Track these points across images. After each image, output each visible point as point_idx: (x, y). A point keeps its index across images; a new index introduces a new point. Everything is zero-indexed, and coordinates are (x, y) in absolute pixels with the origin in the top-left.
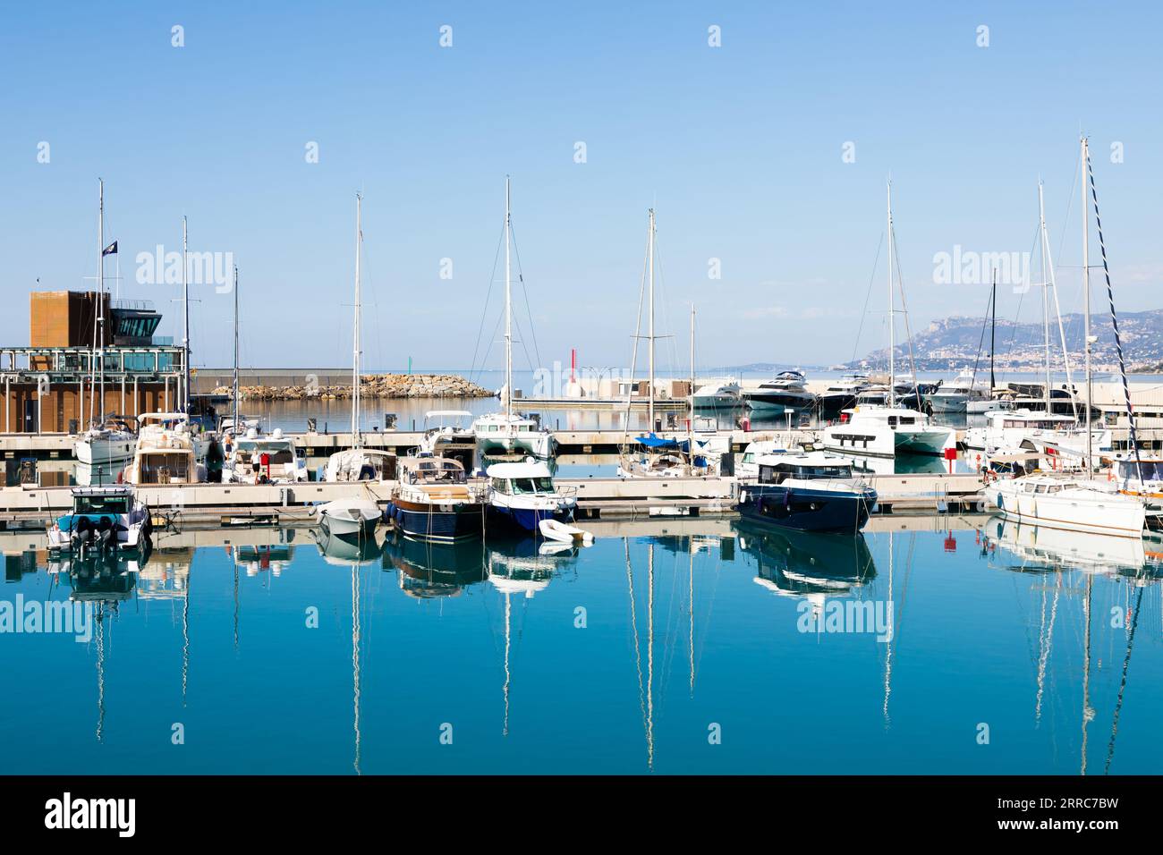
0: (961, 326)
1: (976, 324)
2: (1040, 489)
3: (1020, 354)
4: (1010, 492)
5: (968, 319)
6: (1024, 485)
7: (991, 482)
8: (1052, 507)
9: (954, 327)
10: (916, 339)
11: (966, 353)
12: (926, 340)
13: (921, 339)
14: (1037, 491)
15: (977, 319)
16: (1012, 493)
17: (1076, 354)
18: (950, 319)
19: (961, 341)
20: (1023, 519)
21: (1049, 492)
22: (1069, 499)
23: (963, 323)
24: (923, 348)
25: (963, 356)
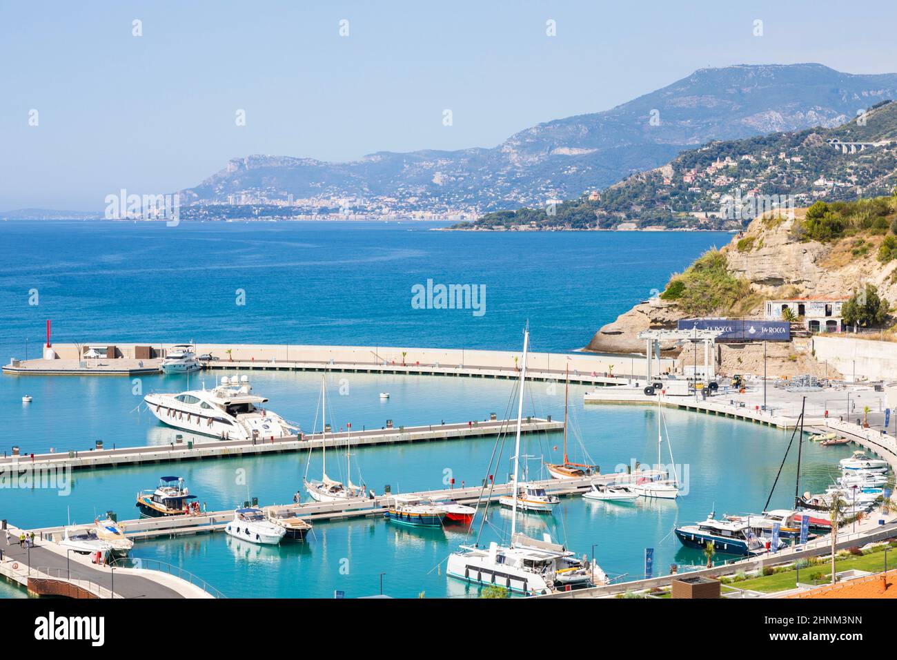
0: (263, 165)
1: (280, 164)
3: (328, 198)
5: (271, 157)
9: (256, 167)
10: (213, 180)
11: (270, 197)
12: (223, 182)
13: (218, 180)
15: (280, 157)
17: (389, 199)
18: (250, 158)
19: (263, 183)
23: (265, 162)
24: (221, 191)
25: (267, 202)
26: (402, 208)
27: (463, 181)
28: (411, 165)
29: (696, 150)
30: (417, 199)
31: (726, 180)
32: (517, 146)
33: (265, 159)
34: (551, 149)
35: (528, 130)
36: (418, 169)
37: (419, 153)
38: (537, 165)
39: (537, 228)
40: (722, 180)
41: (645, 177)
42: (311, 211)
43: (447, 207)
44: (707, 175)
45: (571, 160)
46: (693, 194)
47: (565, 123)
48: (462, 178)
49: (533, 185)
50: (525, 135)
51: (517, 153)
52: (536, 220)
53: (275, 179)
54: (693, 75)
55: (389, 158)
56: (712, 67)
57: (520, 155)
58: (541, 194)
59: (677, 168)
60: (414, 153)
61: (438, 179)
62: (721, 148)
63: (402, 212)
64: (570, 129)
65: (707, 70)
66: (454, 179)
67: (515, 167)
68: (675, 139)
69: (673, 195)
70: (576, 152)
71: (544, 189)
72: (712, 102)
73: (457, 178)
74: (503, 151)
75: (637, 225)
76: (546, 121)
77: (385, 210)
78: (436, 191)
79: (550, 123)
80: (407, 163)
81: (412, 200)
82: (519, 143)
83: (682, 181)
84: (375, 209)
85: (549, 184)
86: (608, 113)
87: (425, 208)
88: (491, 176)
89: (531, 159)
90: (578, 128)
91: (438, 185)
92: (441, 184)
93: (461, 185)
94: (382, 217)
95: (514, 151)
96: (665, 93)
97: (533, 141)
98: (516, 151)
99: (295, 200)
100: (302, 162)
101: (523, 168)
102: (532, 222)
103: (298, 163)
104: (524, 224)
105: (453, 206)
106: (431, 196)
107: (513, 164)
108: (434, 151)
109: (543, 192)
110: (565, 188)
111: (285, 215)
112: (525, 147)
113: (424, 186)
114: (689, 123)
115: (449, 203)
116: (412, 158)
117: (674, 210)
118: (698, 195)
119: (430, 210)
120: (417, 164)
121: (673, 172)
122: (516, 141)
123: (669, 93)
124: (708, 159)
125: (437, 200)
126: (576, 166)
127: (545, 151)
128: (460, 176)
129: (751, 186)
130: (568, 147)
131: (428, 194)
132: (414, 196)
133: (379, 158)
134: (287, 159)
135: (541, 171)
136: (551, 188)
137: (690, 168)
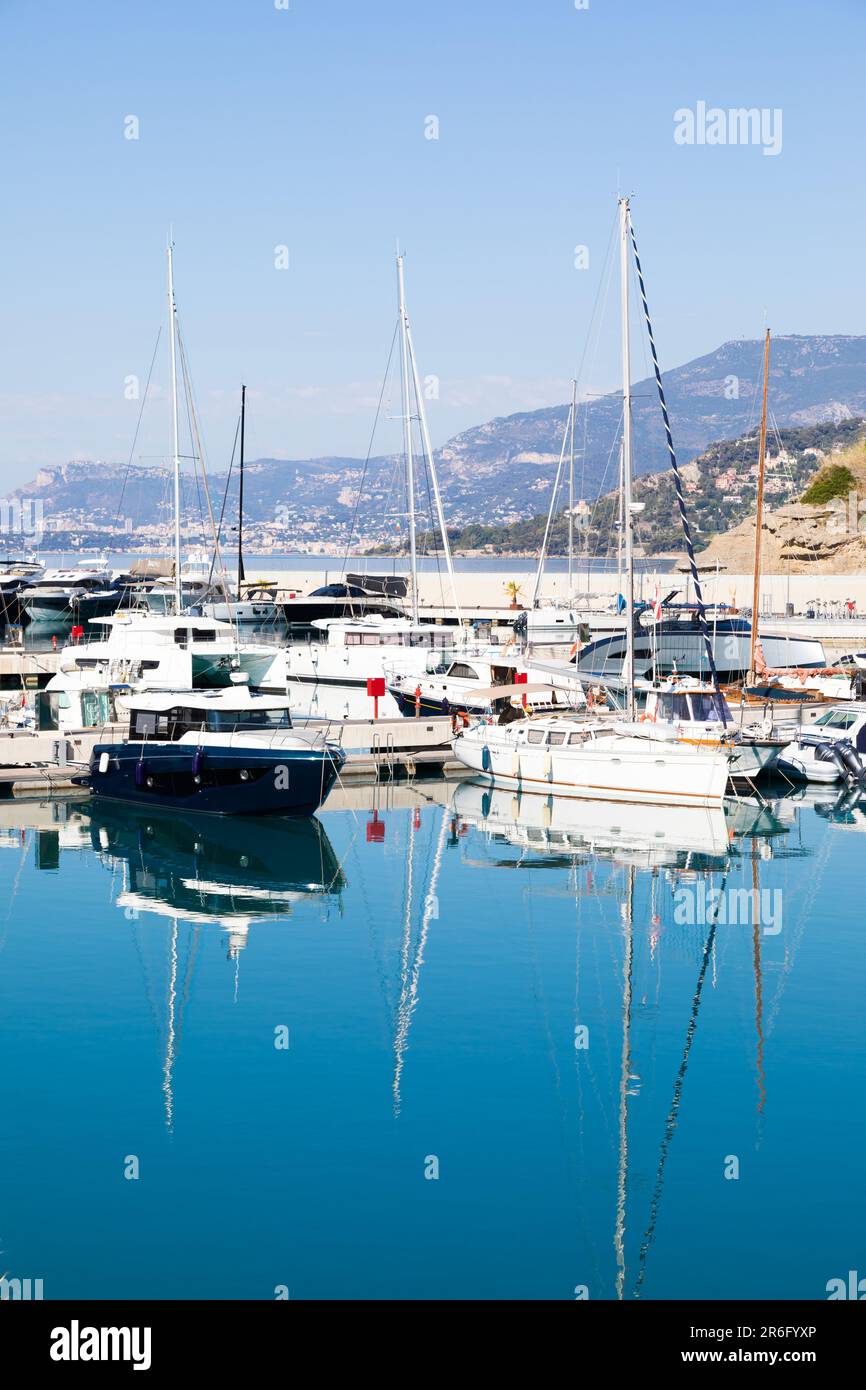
0: (89, 477)
1: (114, 475)
2: (554, 738)
4: (504, 745)
5: (101, 465)
6: (526, 733)
7: (462, 729)
8: (578, 766)
9: (78, 479)
11: (97, 522)
14: (549, 741)
15: (114, 465)
16: (509, 746)
17: (274, 526)
18: (71, 466)
19: (88, 502)
20: (526, 786)
21: (569, 743)
22: (608, 752)
23: (92, 472)
25: (93, 527)
26: (292, 537)
27: (382, 500)
28: (306, 477)
29: (734, 443)
30: (314, 524)
31: (779, 484)
32: (462, 450)
33: (92, 468)
34: (511, 456)
35: (478, 428)
36: (317, 484)
37: (318, 461)
38: (491, 478)
39: (495, 554)
40: (774, 485)
41: (657, 482)
42: (158, 541)
43: (359, 536)
44: (752, 479)
45: (540, 471)
46: (731, 505)
47: (534, 417)
48: (381, 497)
49: (486, 506)
50: (474, 434)
51: (462, 460)
52: (492, 542)
53: (106, 497)
54: (720, 349)
55: (274, 468)
56: (746, 339)
57: (466, 463)
58: (497, 519)
59: (704, 467)
60: (311, 461)
61: (346, 497)
62: (771, 439)
63: (292, 543)
64: (540, 426)
65: (741, 342)
66: (370, 497)
67: (459, 481)
68: (692, 443)
69: (700, 506)
70: (548, 459)
71: (502, 512)
72: (747, 389)
73: (373, 495)
74: (442, 457)
75: (645, 550)
76: (505, 414)
77: (267, 541)
78: (343, 515)
79: (510, 417)
80: (300, 475)
81: (307, 527)
82: (464, 446)
83: (713, 486)
84: (254, 538)
85: (510, 504)
86: (594, 404)
87: (326, 537)
88: (423, 493)
89: (483, 469)
90: (552, 425)
91: (346, 506)
92: (350, 505)
93: (378, 507)
94: (262, 550)
95: (458, 457)
96: (679, 375)
97: (485, 442)
98: (461, 457)
99: (135, 528)
100: (146, 473)
101: (470, 481)
102: (487, 546)
103: (140, 474)
104: (474, 548)
105: (367, 535)
106: (335, 522)
107: (456, 475)
108: (341, 458)
109: (501, 516)
110: (532, 509)
111: (119, 547)
112: (475, 451)
113: (325, 508)
114: (714, 419)
115: (361, 531)
116: (308, 468)
117: (700, 529)
118: (737, 507)
119: (334, 540)
120: (316, 476)
121: (700, 474)
122: (461, 443)
123: (685, 376)
124: (748, 457)
125: (344, 527)
126: (549, 479)
127: (504, 457)
128: (378, 493)
130: (536, 451)
131: (332, 517)
132: (310, 521)
133: (260, 468)
134: (124, 467)
135: (497, 486)
136: (511, 510)
137: (724, 468)
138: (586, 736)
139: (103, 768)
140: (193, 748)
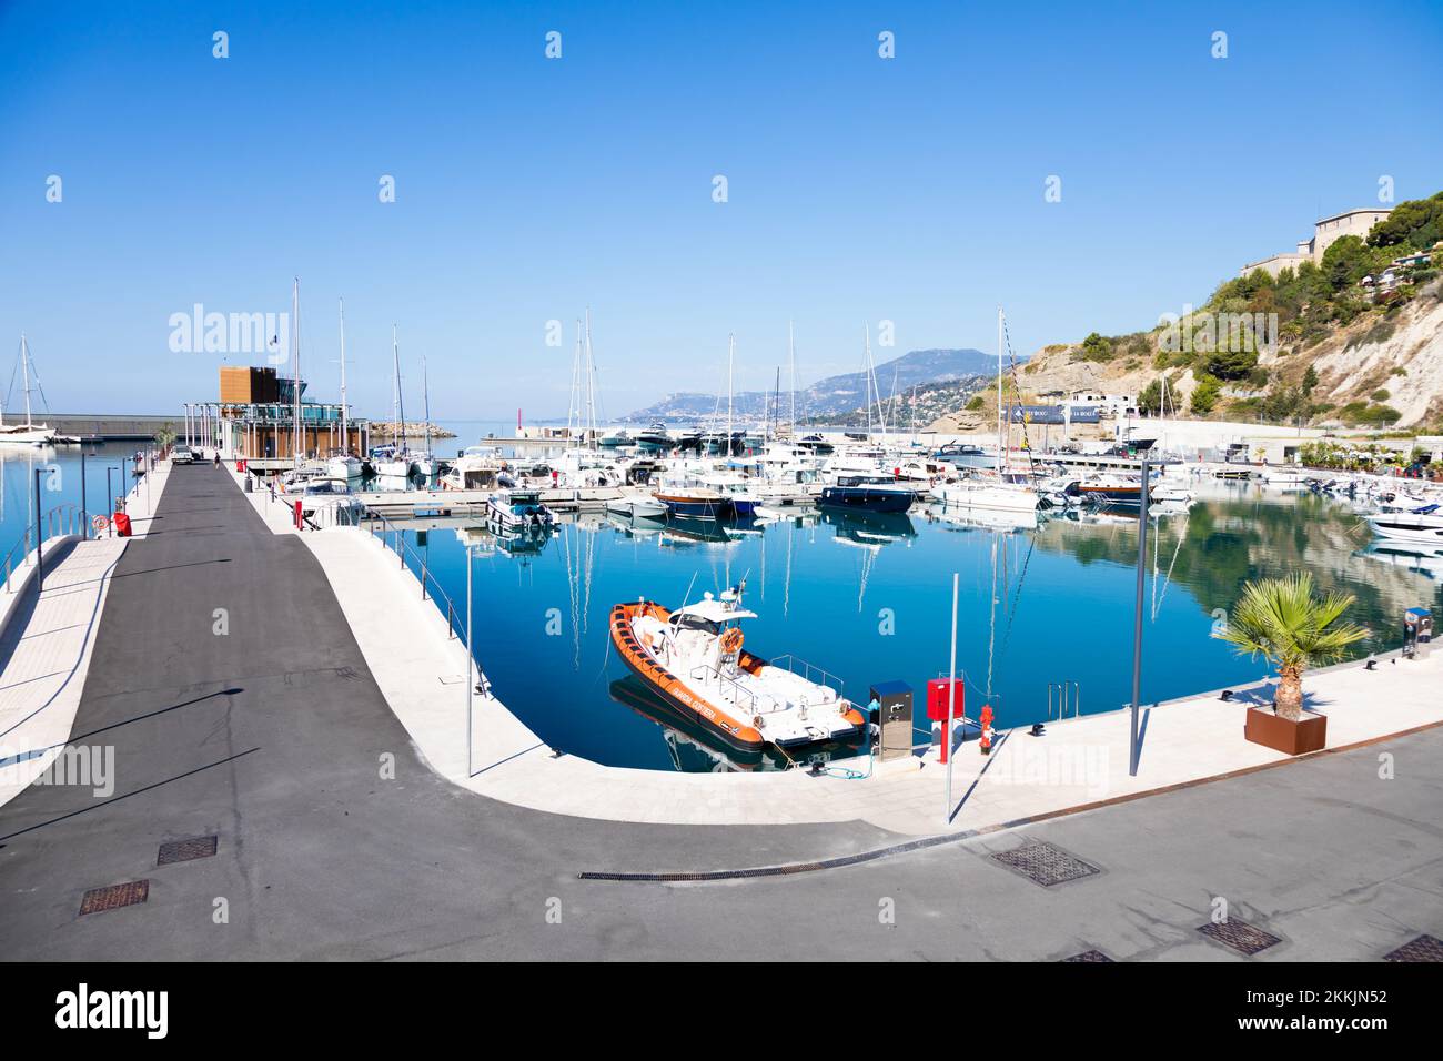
8: (980, 498)
11: (687, 414)
12: (667, 404)
13: (664, 403)
20: (960, 504)
24: (664, 408)
29: (913, 389)
31: (931, 403)
32: (816, 389)
34: (833, 391)
35: (821, 381)
38: (826, 399)
40: (929, 403)
44: (921, 400)
45: (844, 397)
47: (841, 378)
54: (907, 355)
59: (904, 396)
62: (927, 387)
64: (844, 381)
65: (916, 352)
67: (814, 399)
69: (902, 410)
70: (846, 392)
71: (829, 411)
72: (918, 369)
74: (809, 391)
76: (832, 376)
83: (907, 403)
89: (823, 396)
90: (848, 380)
97: (824, 387)
98: (815, 392)
101: (818, 400)
110: (840, 410)
112: (820, 390)
114: (906, 378)
121: (902, 398)
122: (815, 387)
124: (920, 393)
126: (846, 400)
127: (830, 392)
129: (944, 406)
130: (842, 390)
135: (829, 402)
136: (833, 410)
137: (911, 397)
138: (983, 488)
139: (828, 495)
140: (865, 490)
